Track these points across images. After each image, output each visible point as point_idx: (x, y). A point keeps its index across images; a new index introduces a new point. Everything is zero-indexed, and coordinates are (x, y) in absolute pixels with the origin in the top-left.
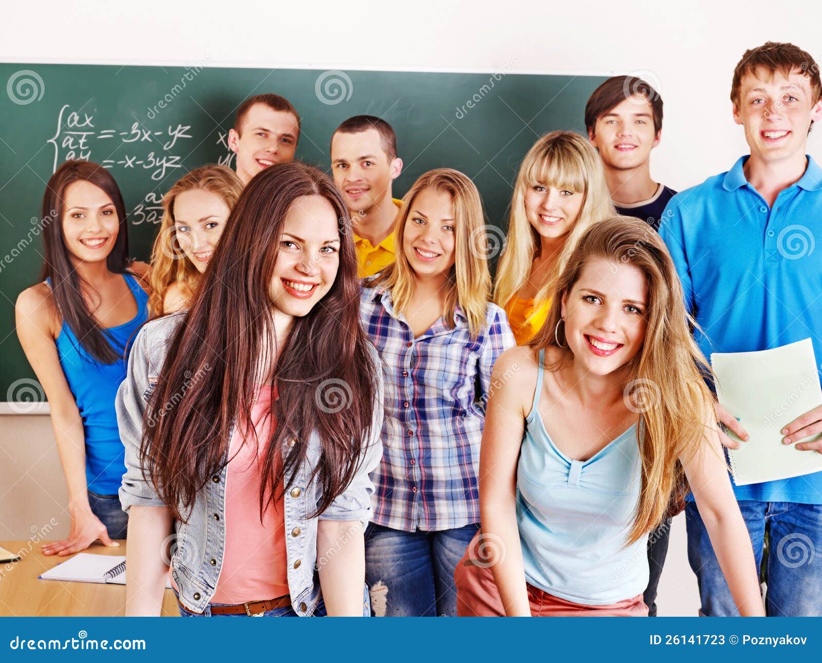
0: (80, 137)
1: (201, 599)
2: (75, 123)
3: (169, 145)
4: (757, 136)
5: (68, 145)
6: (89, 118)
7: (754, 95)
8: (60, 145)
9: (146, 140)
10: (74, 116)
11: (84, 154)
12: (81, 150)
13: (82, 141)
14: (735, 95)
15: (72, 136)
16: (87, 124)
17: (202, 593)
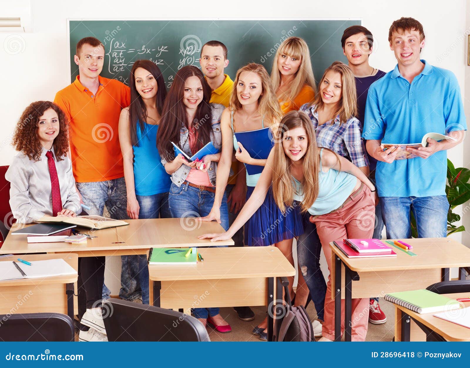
0: (120, 52)
1: (180, 183)
2: (118, 46)
3: (159, 54)
4: (399, 56)
5: (115, 56)
6: (123, 44)
7: (397, 40)
8: (111, 55)
9: (148, 53)
10: (117, 43)
11: (122, 60)
12: (121, 58)
13: (121, 54)
14: (390, 39)
15: (116, 52)
16: (123, 47)
17: (181, 181)
